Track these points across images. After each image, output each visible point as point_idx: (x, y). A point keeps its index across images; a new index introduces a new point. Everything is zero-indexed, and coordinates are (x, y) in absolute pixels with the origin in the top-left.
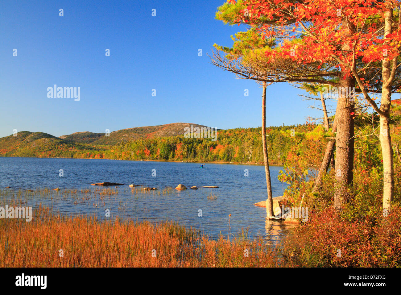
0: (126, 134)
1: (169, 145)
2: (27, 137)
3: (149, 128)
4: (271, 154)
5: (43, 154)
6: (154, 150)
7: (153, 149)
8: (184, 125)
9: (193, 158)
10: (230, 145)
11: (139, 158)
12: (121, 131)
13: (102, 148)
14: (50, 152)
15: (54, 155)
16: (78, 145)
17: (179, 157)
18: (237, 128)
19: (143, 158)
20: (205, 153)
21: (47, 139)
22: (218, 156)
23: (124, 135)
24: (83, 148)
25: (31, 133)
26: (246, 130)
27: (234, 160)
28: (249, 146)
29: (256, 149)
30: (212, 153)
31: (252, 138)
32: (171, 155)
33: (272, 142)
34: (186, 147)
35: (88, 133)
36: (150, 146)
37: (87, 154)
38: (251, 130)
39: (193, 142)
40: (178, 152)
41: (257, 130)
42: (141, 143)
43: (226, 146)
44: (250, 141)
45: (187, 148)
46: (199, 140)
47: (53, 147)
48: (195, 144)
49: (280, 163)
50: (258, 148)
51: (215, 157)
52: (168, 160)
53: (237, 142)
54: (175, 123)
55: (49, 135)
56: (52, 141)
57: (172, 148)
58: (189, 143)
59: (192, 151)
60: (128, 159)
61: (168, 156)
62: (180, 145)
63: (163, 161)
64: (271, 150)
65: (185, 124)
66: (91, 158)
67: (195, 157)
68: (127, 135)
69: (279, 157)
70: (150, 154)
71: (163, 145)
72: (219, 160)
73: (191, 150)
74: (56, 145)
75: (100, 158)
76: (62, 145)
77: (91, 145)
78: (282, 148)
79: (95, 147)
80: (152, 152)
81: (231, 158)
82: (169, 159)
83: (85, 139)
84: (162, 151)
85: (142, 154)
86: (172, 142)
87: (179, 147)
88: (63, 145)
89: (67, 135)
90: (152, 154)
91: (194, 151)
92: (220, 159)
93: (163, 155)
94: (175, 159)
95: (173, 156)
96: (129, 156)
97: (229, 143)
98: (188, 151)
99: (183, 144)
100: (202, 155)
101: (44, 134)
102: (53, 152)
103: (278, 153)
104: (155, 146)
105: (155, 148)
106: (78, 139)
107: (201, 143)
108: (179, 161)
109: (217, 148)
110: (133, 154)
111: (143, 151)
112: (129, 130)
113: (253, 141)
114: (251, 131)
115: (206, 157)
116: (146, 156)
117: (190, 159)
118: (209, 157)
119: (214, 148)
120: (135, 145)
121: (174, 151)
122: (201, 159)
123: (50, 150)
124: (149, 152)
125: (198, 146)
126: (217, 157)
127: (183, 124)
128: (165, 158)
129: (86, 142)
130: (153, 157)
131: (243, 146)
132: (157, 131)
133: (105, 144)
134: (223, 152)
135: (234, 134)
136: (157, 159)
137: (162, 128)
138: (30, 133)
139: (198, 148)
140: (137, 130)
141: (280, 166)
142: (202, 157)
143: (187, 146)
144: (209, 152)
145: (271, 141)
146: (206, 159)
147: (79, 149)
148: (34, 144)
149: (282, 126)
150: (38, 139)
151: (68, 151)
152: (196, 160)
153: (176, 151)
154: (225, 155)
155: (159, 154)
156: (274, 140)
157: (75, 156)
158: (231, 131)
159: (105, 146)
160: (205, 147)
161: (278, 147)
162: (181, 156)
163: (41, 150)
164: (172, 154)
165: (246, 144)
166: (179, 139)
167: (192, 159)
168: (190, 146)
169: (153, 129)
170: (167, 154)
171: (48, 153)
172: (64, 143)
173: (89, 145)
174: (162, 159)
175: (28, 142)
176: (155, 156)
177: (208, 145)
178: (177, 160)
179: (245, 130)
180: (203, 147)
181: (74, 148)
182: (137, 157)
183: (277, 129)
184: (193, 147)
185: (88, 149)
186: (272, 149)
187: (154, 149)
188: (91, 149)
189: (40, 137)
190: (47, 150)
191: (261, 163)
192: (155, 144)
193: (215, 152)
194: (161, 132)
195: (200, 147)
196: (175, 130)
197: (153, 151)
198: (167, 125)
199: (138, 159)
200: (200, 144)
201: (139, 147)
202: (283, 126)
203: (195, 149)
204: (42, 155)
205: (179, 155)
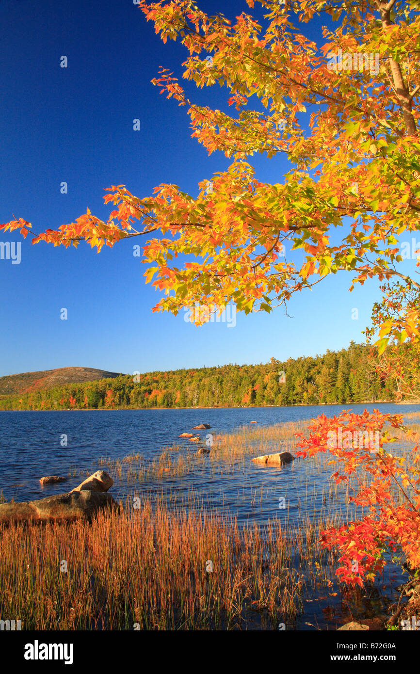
1: (97, 393)
6: (81, 398)
7: (79, 397)
11: (65, 407)
20: (140, 399)
22: (156, 401)
30: (148, 399)
32: (100, 403)
33: (221, 385)
34: (117, 394)
36: (75, 394)
39: (123, 388)
40: (109, 399)
43: (163, 391)
45: (119, 395)
48: (127, 390)
52: (97, 408)
57: (101, 395)
58: (121, 389)
59: (125, 398)
60: (50, 408)
62: (110, 392)
63: (93, 409)
64: (222, 393)
67: (129, 403)
69: (232, 399)
70: (76, 402)
71: (91, 392)
72: (157, 406)
73: (124, 396)
78: (234, 390)
80: (78, 401)
81: (173, 403)
82: (99, 407)
84: (91, 398)
85: (67, 403)
86: (100, 388)
87: (109, 394)
90: (79, 403)
91: (127, 397)
92: (159, 405)
93: (92, 403)
94: (106, 407)
95: (103, 404)
96: (49, 405)
98: (120, 397)
99: (114, 390)
100: (137, 401)
103: (231, 396)
104: (81, 394)
105: (81, 396)
108: (110, 409)
109: (153, 393)
111: (68, 400)
115: (142, 403)
116: (73, 405)
117: (123, 406)
118: (146, 403)
119: (150, 393)
121: (103, 398)
124: (75, 400)
126: (154, 403)
128: (94, 406)
130: (80, 406)
131: (185, 391)
134: (162, 397)
136: (85, 407)
139: (131, 394)
142: (137, 403)
143: (118, 392)
144: (145, 398)
152: (130, 406)
153: (105, 398)
154: (164, 400)
155: (87, 402)
160: (139, 393)
161: (230, 389)
162: (113, 403)
164: (101, 401)
165: (188, 388)
167: (126, 406)
168: (122, 392)
170: (96, 402)
174: (91, 407)
176: (83, 404)
177: (142, 391)
178: (108, 408)
180: (136, 393)
182: (61, 406)
184: (125, 394)
186: (223, 391)
193: (151, 397)
195: (133, 393)
197: (79, 399)
201: (62, 396)
203: (128, 395)
205: (110, 403)
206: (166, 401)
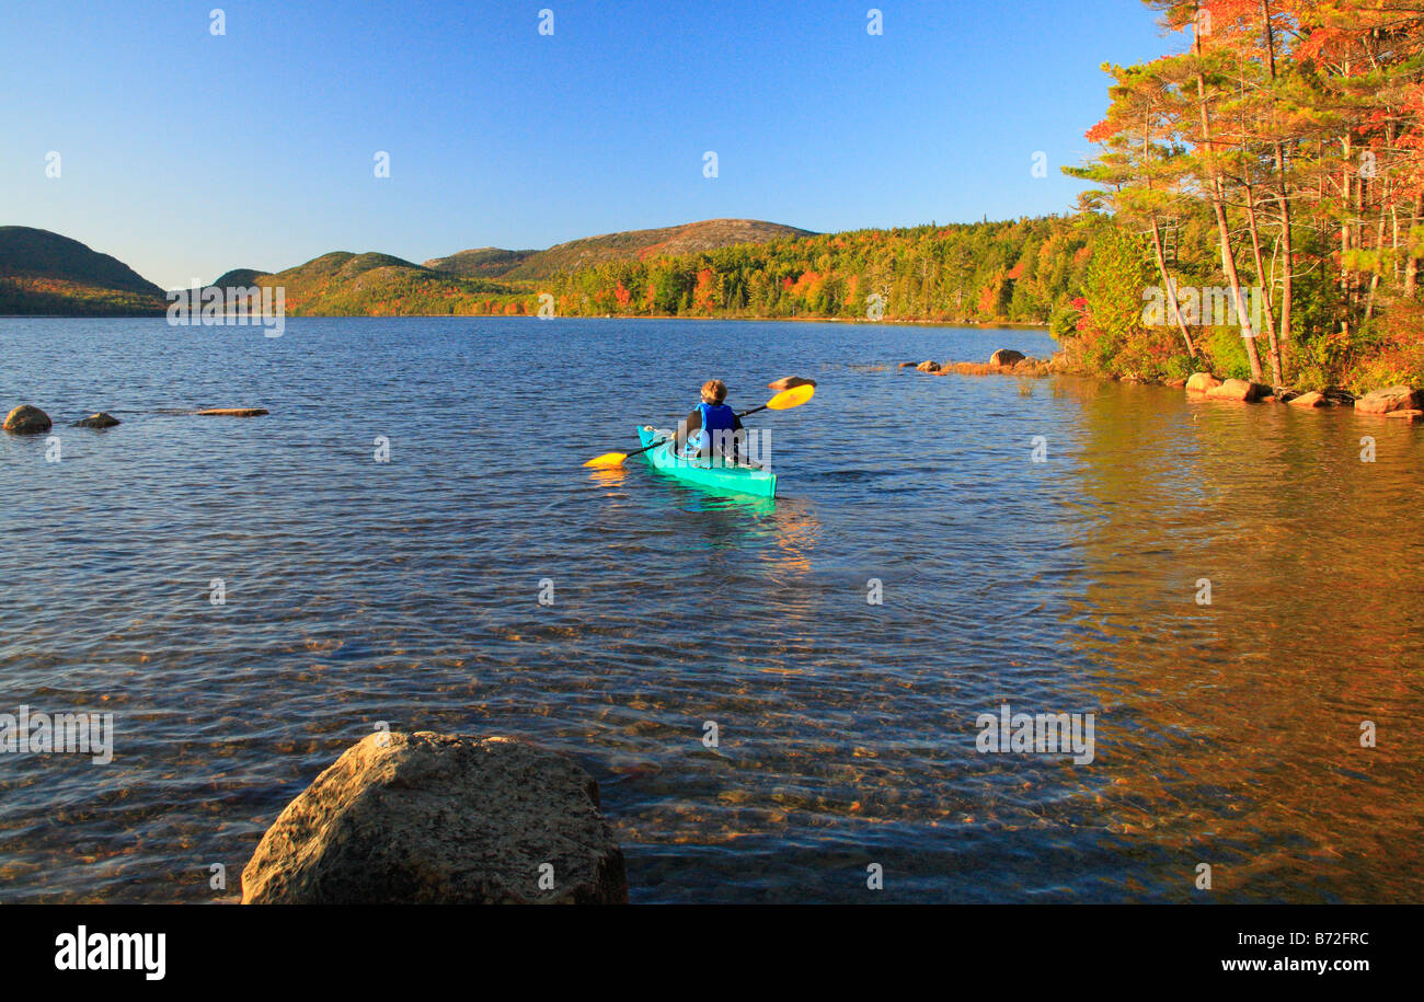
0: (587, 252)
1: (678, 276)
2: (345, 266)
3: (646, 234)
4: (938, 296)
5: (383, 307)
6: (640, 289)
7: (637, 287)
8: (735, 224)
9: (740, 307)
10: (834, 274)
11: (602, 310)
12: (574, 244)
13: (526, 289)
14: (399, 302)
15: (409, 308)
16: (467, 283)
17: (703, 306)
18: (864, 228)
19: (612, 312)
20: (771, 295)
21: (390, 270)
22: (805, 301)
23: (582, 255)
24: (480, 289)
25: (353, 255)
26: (887, 234)
27: (844, 313)
28: (884, 275)
29: (900, 281)
30: (788, 295)
31: (892, 254)
32: (683, 302)
33: (942, 263)
34: (721, 281)
35: (493, 250)
36: (630, 280)
37: (485, 305)
38: (899, 233)
39: (740, 267)
40: (701, 293)
41: (914, 234)
42: (607, 271)
43: (825, 276)
44: (887, 261)
45: (725, 282)
46: (757, 261)
47: (404, 289)
48: (746, 271)
49: (959, 320)
50: (904, 279)
51: (798, 304)
52: (675, 314)
53: (854, 263)
54: (713, 219)
55: (396, 259)
56: (403, 273)
57: (685, 282)
58: (731, 270)
59: (739, 291)
60: (576, 313)
61: (675, 303)
62: (706, 275)
63: (664, 317)
64: (939, 285)
65: (737, 221)
66: (496, 313)
67: (745, 305)
68: (589, 253)
69: (959, 302)
70: (630, 299)
71: (663, 275)
72: (806, 312)
73: (736, 286)
74: (412, 284)
75: (518, 312)
76: (426, 283)
77: (499, 282)
78: (966, 279)
79: (508, 285)
80: (635, 296)
81: (839, 306)
82: (679, 313)
83: (486, 266)
84: (662, 291)
85: (610, 300)
86: (684, 268)
87: (703, 280)
88: (430, 285)
89: (442, 259)
90: (636, 300)
91: (743, 289)
92: (810, 310)
93: (663, 302)
94: (694, 311)
95: (689, 305)
96: (576, 306)
97: (834, 267)
98: (727, 289)
99: (714, 272)
100: (764, 300)
101: (383, 256)
102: (407, 302)
103: (958, 293)
104: (641, 280)
105: (642, 283)
106: (469, 266)
107: (762, 268)
108: (704, 317)
109: (802, 280)
110: (586, 299)
111: (612, 293)
112: (594, 240)
113: (894, 261)
114: (899, 236)
115: (773, 305)
116: (620, 305)
117: (732, 310)
118: (781, 305)
119: (795, 280)
120: (592, 277)
121: (691, 291)
122: (758, 310)
123: (399, 297)
124: (627, 294)
125: (753, 276)
126: (799, 305)
127: (732, 221)
128: (669, 309)
129: (491, 273)
130: (637, 308)
131: (868, 275)
132: (665, 240)
133: (535, 279)
134: (818, 290)
135: (852, 243)
136: (648, 312)
137: (678, 233)
138: (351, 256)
139: (753, 282)
140: (614, 241)
141: (961, 326)
142: (764, 305)
143: (725, 276)
144: (782, 293)
145: (939, 259)
146: (775, 310)
147: (469, 292)
148: (359, 286)
149: (979, 223)
150: (369, 269)
151: (442, 298)
152: (747, 314)
153: (695, 290)
154: (822, 299)
155: (652, 298)
156: (947, 258)
157: (458, 307)
158: (848, 237)
159: (533, 283)
160: (772, 279)
161: (958, 275)
162: (711, 303)
163: (377, 298)
164: (685, 298)
165: (876, 269)
166: (705, 258)
167: (738, 310)
168: (732, 276)
169: (655, 238)
170: (674, 299)
171: (393, 303)
172: (432, 277)
173: (494, 281)
174: (661, 313)
175: (346, 279)
176: (643, 304)
177: (779, 274)
178: (698, 315)
179: (882, 234)
180: (765, 280)
181: (456, 290)
182: (596, 309)
183: (966, 231)
184: (740, 280)
185: (492, 291)
186: (942, 280)
187: (639, 286)
188: (499, 292)
189: (375, 266)
190: (391, 298)
191: (910, 318)
192: (644, 273)
193: (796, 290)
194: (677, 243)
195: (758, 280)
196: (712, 239)
197: (638, 293)
198: (692, 226)
199: (599, 314)
200: (758, 272)
201: (602, 283)
202: (983, 222)
203: (746, 284)
204: (378, 310)
205: (704, 302)
206: (825, 301)
